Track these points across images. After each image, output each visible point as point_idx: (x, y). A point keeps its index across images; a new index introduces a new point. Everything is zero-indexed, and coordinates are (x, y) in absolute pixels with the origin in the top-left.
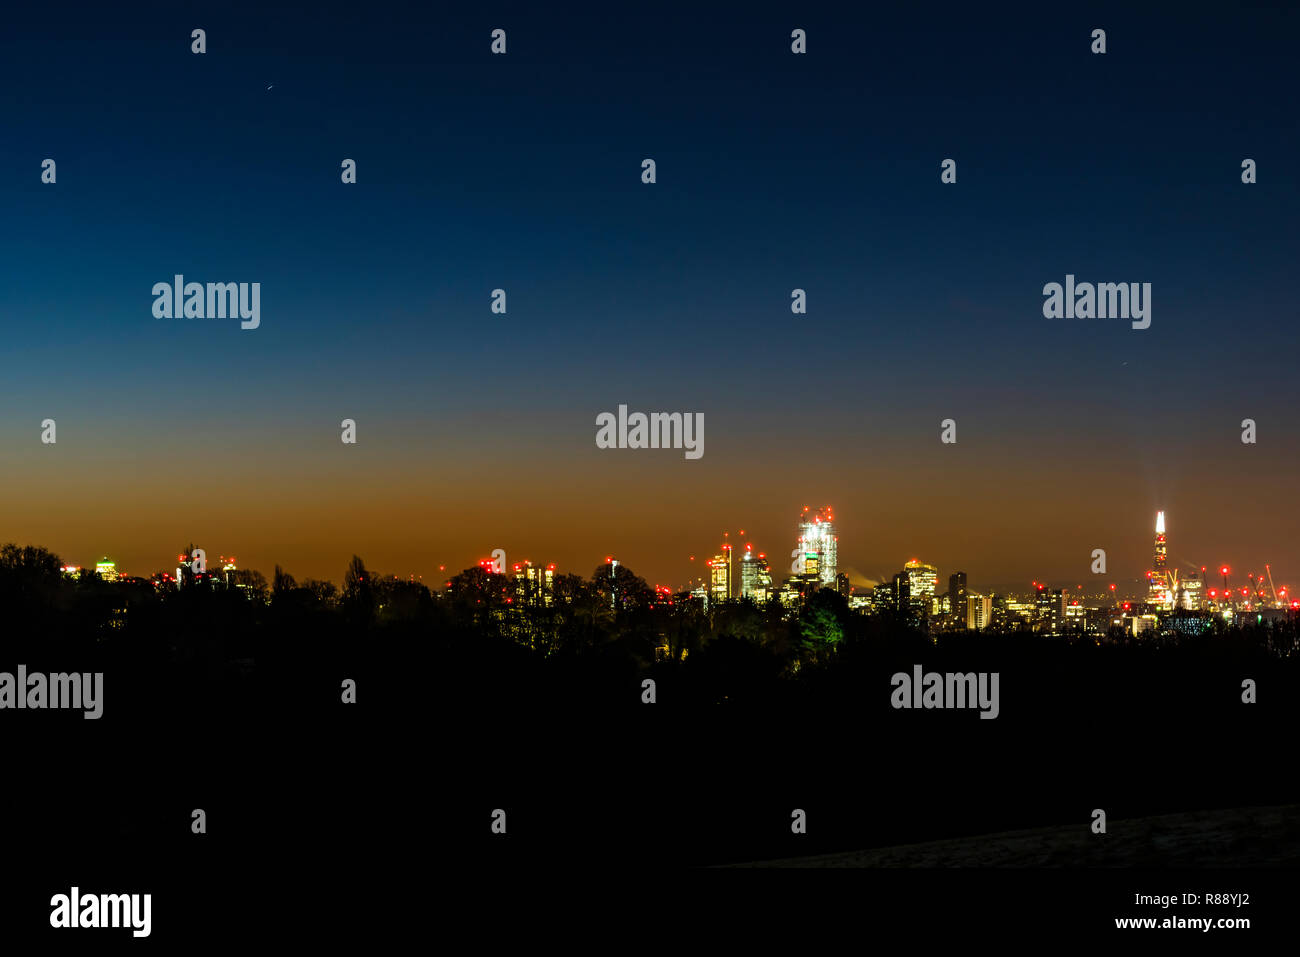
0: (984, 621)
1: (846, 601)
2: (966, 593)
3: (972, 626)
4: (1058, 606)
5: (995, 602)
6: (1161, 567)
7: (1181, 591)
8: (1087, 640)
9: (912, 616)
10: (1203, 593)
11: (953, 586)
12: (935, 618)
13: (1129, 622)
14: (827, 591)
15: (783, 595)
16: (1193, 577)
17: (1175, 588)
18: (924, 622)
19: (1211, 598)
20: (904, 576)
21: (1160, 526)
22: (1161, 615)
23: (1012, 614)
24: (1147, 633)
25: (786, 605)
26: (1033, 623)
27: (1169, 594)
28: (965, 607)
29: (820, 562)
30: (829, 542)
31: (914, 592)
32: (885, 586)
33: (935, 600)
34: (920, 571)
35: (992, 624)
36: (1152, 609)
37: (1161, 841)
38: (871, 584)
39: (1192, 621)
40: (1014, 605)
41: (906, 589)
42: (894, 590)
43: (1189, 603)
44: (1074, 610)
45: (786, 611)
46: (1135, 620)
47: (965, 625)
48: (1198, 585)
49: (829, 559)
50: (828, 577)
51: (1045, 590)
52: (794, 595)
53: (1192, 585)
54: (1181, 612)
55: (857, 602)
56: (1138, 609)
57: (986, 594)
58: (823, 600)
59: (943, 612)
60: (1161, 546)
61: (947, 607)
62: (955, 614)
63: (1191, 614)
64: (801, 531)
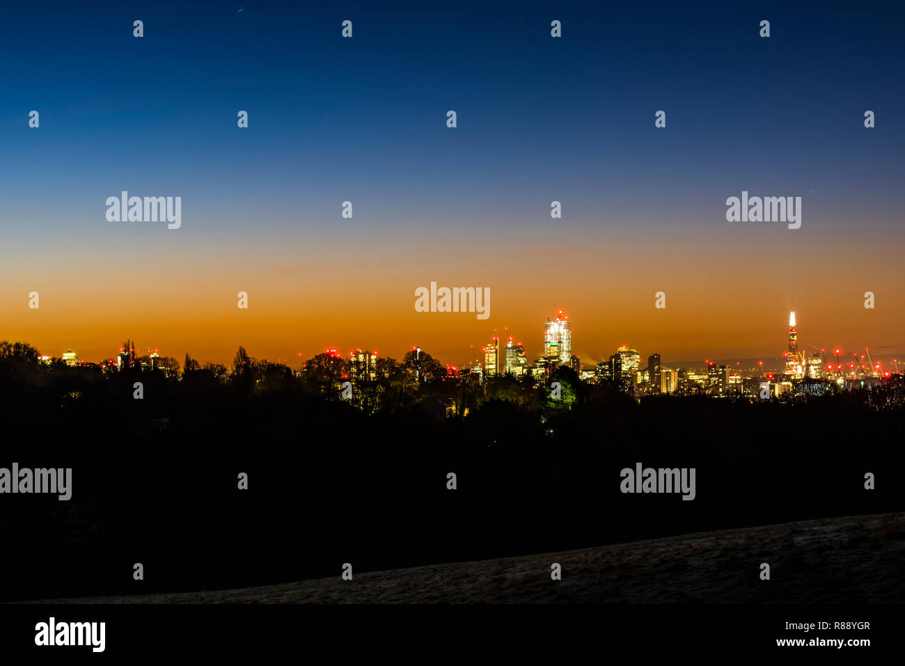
0: (673, 387)
1: (577, 374)
2: (659, 369)
3: (664, 390)
4: (723, 376)
5: (680, 374)
6: (793, 349)
7: (808, 366)
8: (743, 401)
9: (624, 385)
10: (823, 367)
11: (652, 363)
12: (639, 385)
13: (772, 387)
14: (564, 368)
15: (534, 371)
16: (816, 356)
17: (804, 363)
18: (631, 388)
19: (828, 370)
20: (617, 357)
21: (793, 322)
22: (794, 382)
23: (692, 383)
24: (785, 395)
25: (536, 378)
26: (706, 389)
27: (799, 368)
28: (659, 378)
29: (559, 348)
30: (565, 335)
31: (624, 368)
32: (604, 364)
33: (639, 373)
34: (630, 354)
35: (678, 389)
36: (788, 378)
37: (799, 540)
38: (594, 363)
39: (816, 386)
40: (693, 376)
41: (618, 366)
42: (611, 366)
43: (814, 374)
44: (734, 379)
45: (536, 381)
46: (777, 385)
47: (659, 390)
48: (820, 361)
49: (565, 345)
50: (565, 358)
51: (714, 366)
52: (542, 371)
53: (815, 362)
54: (808, 380)
55: (585, 375)
56: (778, 378)
57: (674, 369)
58: (566, 374)
59: (644, 382)
60: (793, 335)
61: (647, 378)
62: (652, 382)
63: (815, 381)
64: (547, 327)
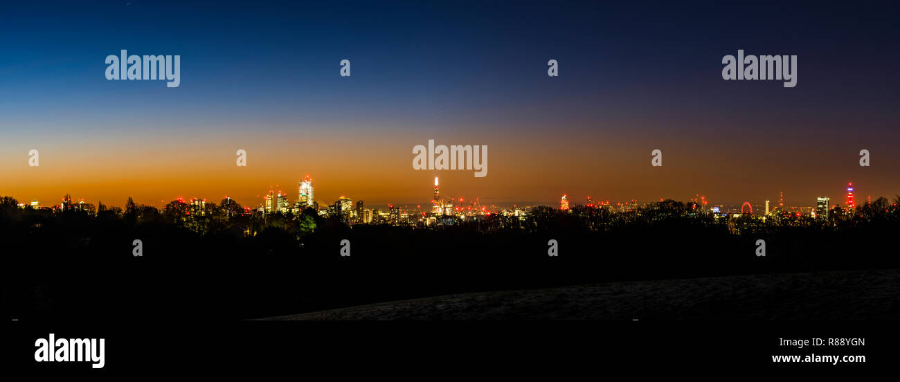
0: (370, 220)
1: (316, 212)
2: (363, 209)
3: (365, 222)
4: (398, 214)
5: (374, 212)
6: (437, 199)
7: (445, 208)
8: (409, 227)
9: (343, 218)
10: (453, 209)
11: (359, 206)
12: (351, 219)
13: (425, 220)
14: (310, 208)
15: (293, 210)
16: (450, 203)
17: (443, 207)
18: (347, 220)
19: (456, 211)
20: (339, 202)
21: (436, 183)
22: (437, 217)
23: (381, 217)
24: (432, 225)
25: (294, 214)
26: (389, 220)
27: (440, 209)
28: (363, 214)
29: (307, 197)
30: (310, 189)
31: (343, 208)
32: (332, 206)
33: (351, 212)
34: (346, 201)
35: (373, 221)
36: (434, 215)
37: (439, 306)
38: (326, 206)
39: (449, 220)
40: (381, 214)
41: (340, 207)
42: (335, 208)
43: (448, 213)
44: (404, 215)
45: (294, 216)
46: (428, 219)
47: (363, 221)
48: (451, 206)
49: (310, 196)
50: (310, 203)
51: (393, 208)
52: (297, 210)
53: (449, 206)
54: (445, 216)
55: (321, 213)
56: (429, 215)
57: (371, 209)
58: (310, 212)
59: (354, 217)
60: (437, 191)
61: (356, 214)
62: (359, 217)
63: (449, 217)
64: (300, 185)
